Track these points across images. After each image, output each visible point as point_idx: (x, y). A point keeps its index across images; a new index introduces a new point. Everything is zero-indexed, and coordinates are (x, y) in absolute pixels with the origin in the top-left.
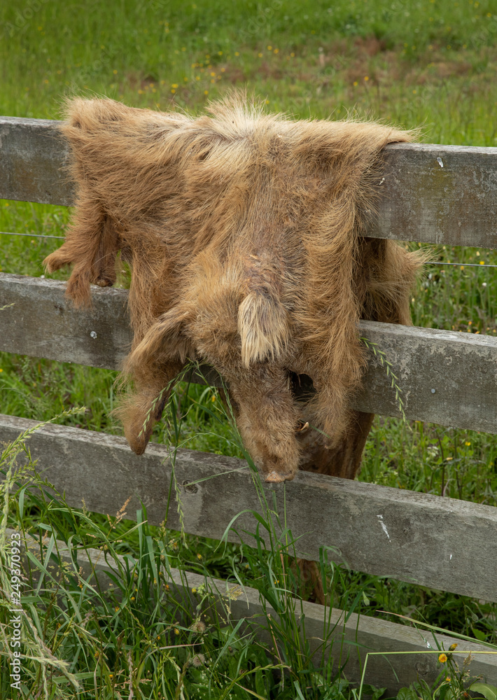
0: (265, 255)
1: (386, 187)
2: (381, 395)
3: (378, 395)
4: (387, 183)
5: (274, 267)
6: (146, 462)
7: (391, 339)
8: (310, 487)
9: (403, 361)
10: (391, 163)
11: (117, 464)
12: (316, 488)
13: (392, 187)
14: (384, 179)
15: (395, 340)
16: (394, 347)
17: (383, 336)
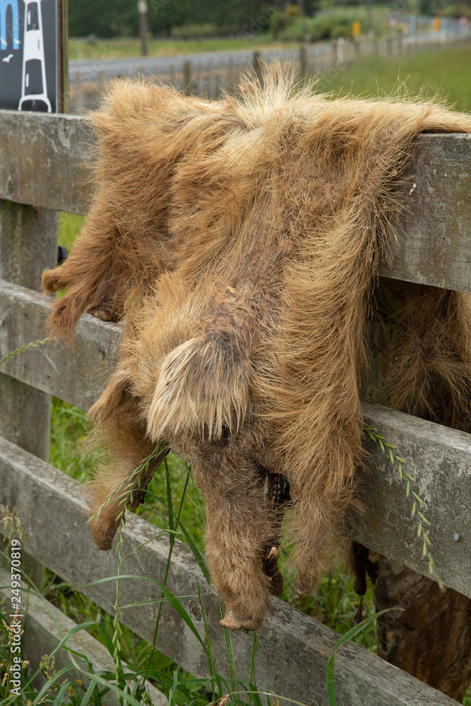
0: (246, 289)
1: (416, 198)
2: (394, 528)
3: (391, 527)
4: (418, 192)
5: (253, 307)
6: (160, 565)
7: (411, 443)
8: (310, 648)
9: (423, 480)
10: (425, 160)
11: (136, 561)
12: (316, 652)
13: (424, 198)
14: (415, 186)
15: (415, 445)
16: (414, 456)
17: (401, 437)
